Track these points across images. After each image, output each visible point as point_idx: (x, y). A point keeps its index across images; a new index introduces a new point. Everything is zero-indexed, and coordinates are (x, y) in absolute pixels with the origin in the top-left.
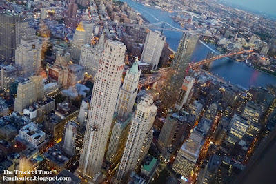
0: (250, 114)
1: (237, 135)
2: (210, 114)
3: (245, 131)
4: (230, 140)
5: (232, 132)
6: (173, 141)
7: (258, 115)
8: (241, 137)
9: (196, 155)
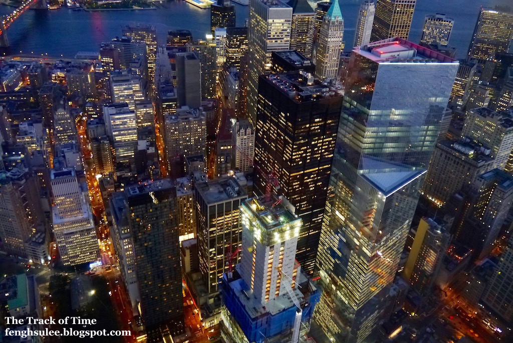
0: (126, 92)
1: (128, 138)
2: (65, 131)
3: (134, 124)
4: (122, 153)
5: (118, 138)
6: (31, 222)
7: (137, 87)
8: (135, 137)
9: (85, 216)
